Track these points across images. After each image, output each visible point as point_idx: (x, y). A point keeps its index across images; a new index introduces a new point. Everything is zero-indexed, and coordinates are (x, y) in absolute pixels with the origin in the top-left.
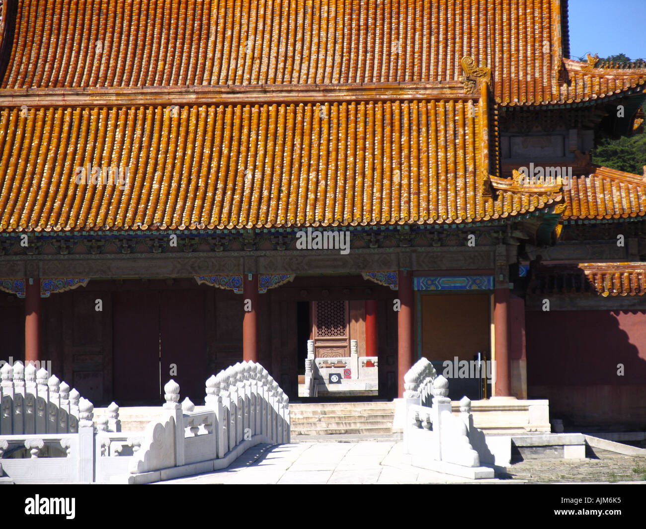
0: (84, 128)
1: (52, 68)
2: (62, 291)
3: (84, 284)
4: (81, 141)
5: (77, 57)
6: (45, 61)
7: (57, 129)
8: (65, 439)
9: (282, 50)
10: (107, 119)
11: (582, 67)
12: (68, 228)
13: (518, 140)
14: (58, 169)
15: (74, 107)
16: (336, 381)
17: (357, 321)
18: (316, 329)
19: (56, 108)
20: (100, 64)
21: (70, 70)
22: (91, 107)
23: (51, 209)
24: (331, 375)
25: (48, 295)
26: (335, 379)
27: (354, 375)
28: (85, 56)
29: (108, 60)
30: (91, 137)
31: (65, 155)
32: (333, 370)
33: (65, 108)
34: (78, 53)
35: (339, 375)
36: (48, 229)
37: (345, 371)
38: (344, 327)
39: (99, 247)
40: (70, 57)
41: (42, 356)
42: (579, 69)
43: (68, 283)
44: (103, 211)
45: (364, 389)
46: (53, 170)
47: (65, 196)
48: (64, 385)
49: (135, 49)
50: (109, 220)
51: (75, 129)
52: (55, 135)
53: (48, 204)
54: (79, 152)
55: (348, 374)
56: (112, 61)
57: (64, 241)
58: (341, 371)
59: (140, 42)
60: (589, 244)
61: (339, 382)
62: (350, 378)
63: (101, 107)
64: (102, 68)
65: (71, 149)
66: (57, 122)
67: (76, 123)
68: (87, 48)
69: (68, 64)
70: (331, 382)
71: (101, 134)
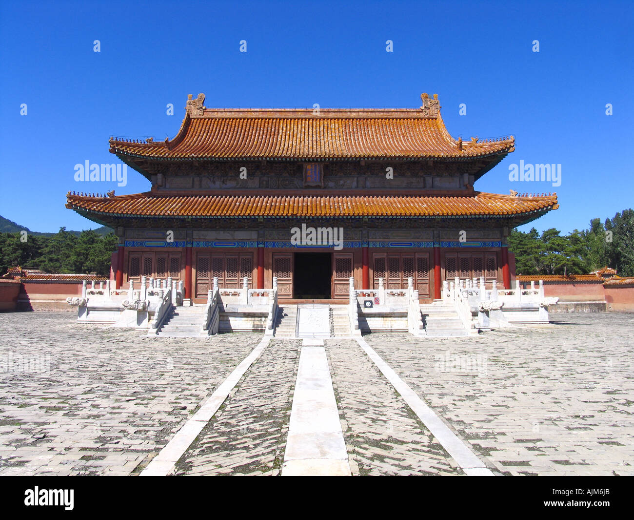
9: (314, 139)
11: (468, 144)
13: (438, 179)
16: (369, 306)
17: (358, 269)
18: (335, 273)
24: (366, 302)
26: (368, 304)
27: (381, 302)
32: (367, 298)
35: (371, 302)
37: (375, 299)
38: (350, 272)
42: (467, 145)
45: (389, 312)
49: (243, 139)
55: (377, 301)
58: (372, 298)
59: (246, 135)
60: (481, 230)
61: (371, 307)
62: (379, 304)
70: (366, 307)
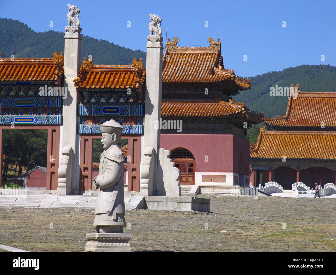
0: (308, 139)
1: (300, 115)
2: (303, 169)
3: (307, 168)
4: (308, 141)
5: (306, 112)
6: (299, 113)
7: (303, 139)
8: (306, 192)
10: (312, 137)
12: (305, 158)
14: (303, 147)
15: (306, 135)
19: (303, 135)
20: (311, 114)
21: (304, 115)
22: (310, 135)
23: (302, 154)
25: (301, 170)
28: (308, 112)
29: (313, 113)
30: (309, 141)
31: (305, 144)
33: (305, 135)
34: (306, 111)
36: (301, 158)
39: (310, 161)
40: (304, 112)
41: (300, 181)
43: (305, 168)
44: (311, 155)
46: (302, 147)
47: (304, 152)
48: (305, 185)
50: (312, 157)
51: (307, 139)
52: (303, 140)
53: (301, 153)
54: (307, 143)
56: (314, 113)
57: (304, 160)
63: (311, 135)
64: (311, 115)
65: (306, 143)
66: (303, 138)
67: (307, 138)
68: (308, 110)
69: (304, 114)
71: (311, 140)
